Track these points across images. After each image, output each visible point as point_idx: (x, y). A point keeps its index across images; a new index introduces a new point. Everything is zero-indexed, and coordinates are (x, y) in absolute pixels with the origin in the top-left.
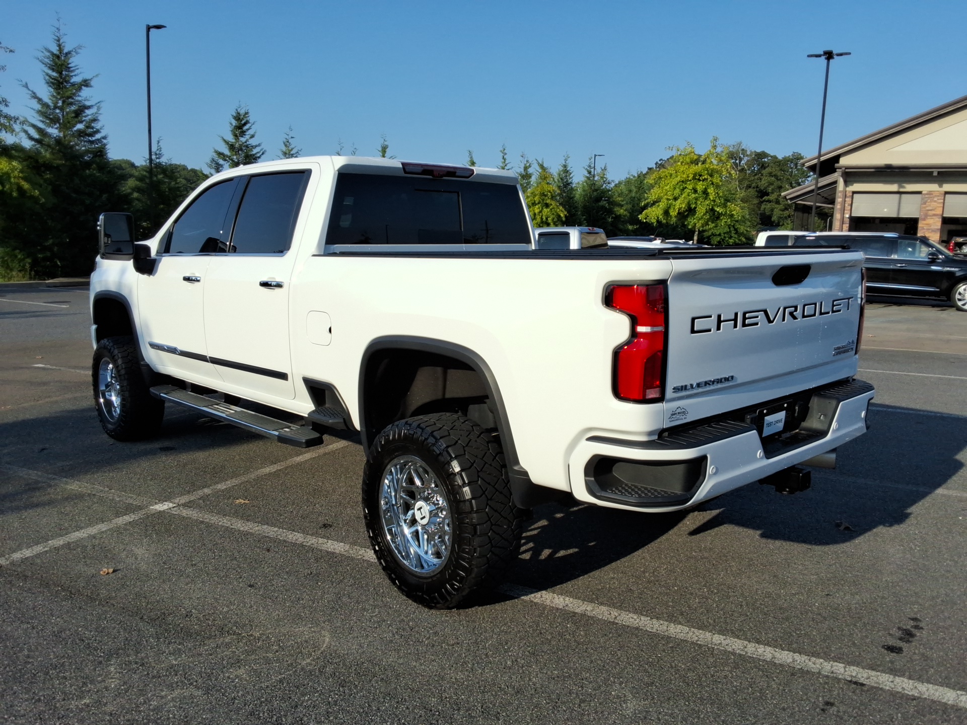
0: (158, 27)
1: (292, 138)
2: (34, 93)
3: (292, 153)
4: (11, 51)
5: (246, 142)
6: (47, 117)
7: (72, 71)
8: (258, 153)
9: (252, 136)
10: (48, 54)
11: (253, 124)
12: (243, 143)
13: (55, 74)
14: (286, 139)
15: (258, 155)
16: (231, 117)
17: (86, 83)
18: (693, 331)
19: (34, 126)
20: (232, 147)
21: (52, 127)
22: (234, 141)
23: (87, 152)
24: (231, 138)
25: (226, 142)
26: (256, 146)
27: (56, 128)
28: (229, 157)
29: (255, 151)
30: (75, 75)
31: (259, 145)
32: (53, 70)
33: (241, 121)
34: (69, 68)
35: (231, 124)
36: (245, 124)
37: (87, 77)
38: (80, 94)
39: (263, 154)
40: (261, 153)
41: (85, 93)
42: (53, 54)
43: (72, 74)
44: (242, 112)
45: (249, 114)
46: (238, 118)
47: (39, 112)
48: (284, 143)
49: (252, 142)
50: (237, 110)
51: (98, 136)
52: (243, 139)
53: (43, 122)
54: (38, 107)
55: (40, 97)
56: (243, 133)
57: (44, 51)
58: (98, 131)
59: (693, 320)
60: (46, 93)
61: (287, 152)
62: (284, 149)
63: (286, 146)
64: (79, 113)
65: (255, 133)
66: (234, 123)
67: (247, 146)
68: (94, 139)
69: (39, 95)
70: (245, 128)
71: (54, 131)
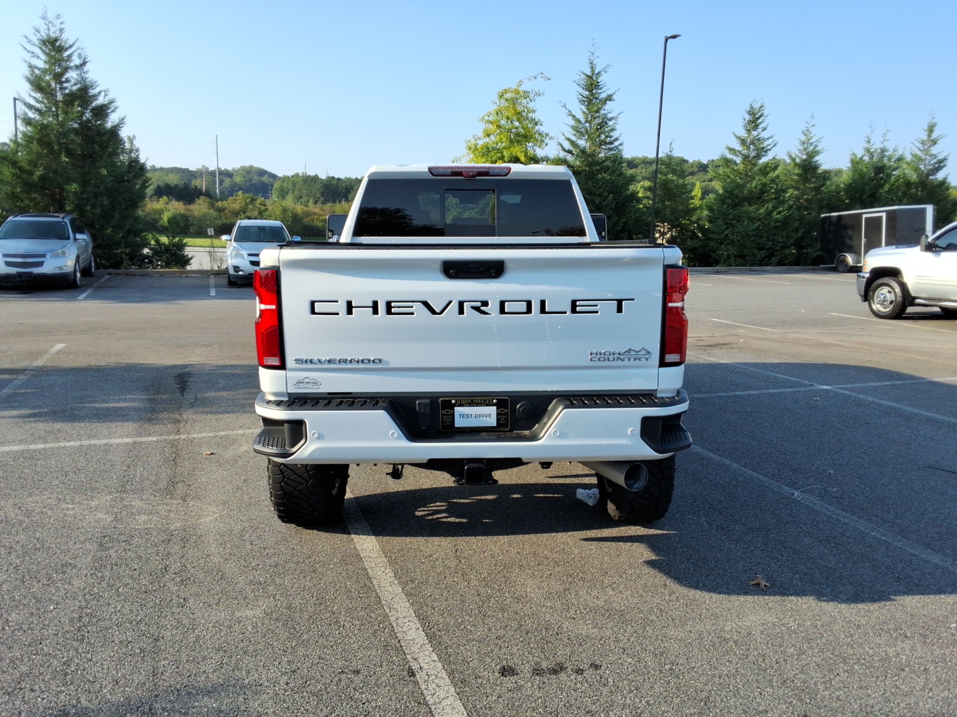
0: (674, 37)
1: (813, 126)
2: (570, 112)
3: (811, 141)
4: (548, 79)
5: (758, 136)
6: (577, 131)
7: (601, 89)
8: (768, 145)
9: (764, 129)
10: (584, 76)
11: (767, 116)
12: (755, 137)
13: (587, 93)
14: (807, 128)
15: (769, 147)
16: (745, 112)
17: (609, 98)
18: (313, 312)
19: (569, 139)
20: (743, 142)
21: (582, 139)
22: (746, 135)
23: (607, 159)
24: (743, 133)
25: (738, 138)
26: (768, 139)
27: (585, 140)
28: (740, 152)
29: (766, 143)
30: (603, 92)
31: (771, 137)
32: (586, 90)
33: (755, 115)
34: (598, 86)
35: (745, 120)
36: (759, 118)
37: (610, 92)
38: (605, 108)
39: (775, 145)
40: (772, 145)
41: (609, 106)
42: (587, 76)
43: (599, 91)
44: (756, 106)
45: (765, 107)
46: (751, 112)
47: (573, 127)
48: (803, 132)
49: (764, 135)
50: (751, 105)
51: (616, 144)
52: (755, 133)
53: (575, 135)
54: (573, 123)
55: (574, 114)
56: (756, 127)
57: (582, 74)
58: (617, 139)
59: (313, 304)
60: (579, 111)
61: (806, 141)
62: (803, 138)
63: (805, 135)
64: (603, 124)
65: (767, 125)
66: (748, 117)
67: (759, 140)
68: (613, 146)
69: (574, 113)
70: (759, 121)
71: (582, 143)
